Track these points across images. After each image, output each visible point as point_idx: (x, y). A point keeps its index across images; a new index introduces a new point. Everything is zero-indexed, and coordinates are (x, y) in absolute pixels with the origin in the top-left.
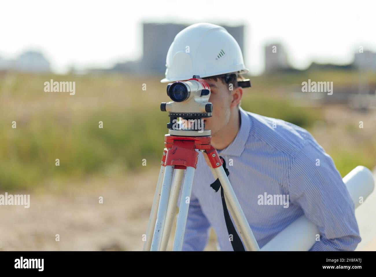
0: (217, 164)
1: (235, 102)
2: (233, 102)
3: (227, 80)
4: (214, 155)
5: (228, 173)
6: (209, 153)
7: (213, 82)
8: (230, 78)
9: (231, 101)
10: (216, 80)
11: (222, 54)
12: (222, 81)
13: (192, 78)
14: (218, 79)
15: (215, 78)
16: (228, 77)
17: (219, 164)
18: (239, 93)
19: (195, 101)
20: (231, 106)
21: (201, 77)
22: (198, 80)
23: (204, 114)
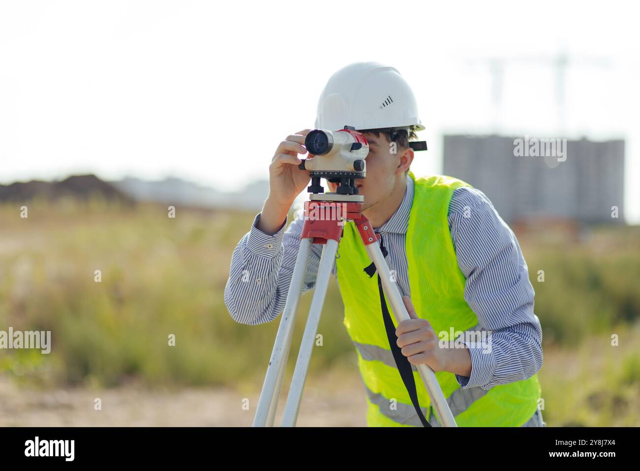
0: (369, 239)
1: (402, 167)
2: (399, 167)
3: (393, 137)
4: (365, 228)
5: (385, 253)
6: (360, 225)
7: (373, 137)
8: (397, 135)
9: (398, 165)
10: (378, 136)
11: (389, 101)
12: (386, 137)
13: (343, 129)
14: (381, 134)
15: (376, 132)
16: (395, 133)
17: (372, 239)
18: (408, 156)
19: (340, 156)
20: (397, 173)
21: (356, 129)
22: (349, 132)
23: (353, 174)
